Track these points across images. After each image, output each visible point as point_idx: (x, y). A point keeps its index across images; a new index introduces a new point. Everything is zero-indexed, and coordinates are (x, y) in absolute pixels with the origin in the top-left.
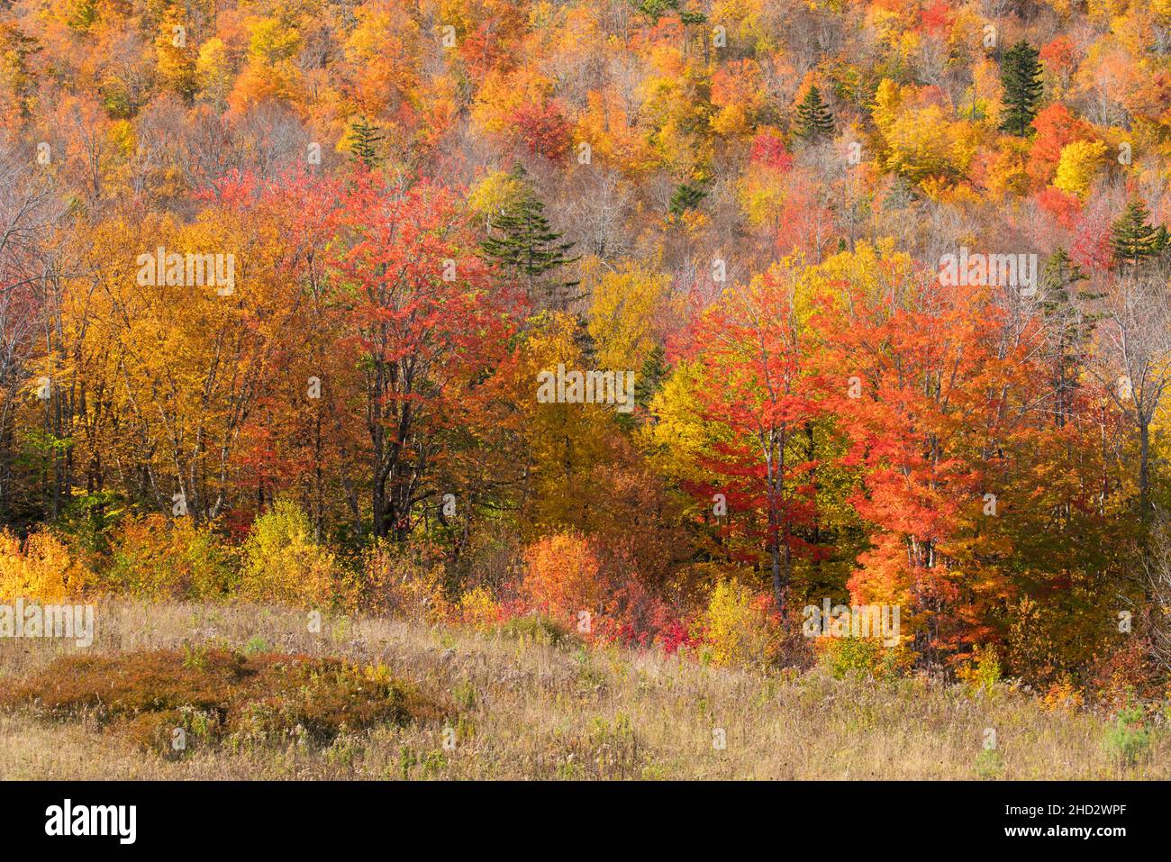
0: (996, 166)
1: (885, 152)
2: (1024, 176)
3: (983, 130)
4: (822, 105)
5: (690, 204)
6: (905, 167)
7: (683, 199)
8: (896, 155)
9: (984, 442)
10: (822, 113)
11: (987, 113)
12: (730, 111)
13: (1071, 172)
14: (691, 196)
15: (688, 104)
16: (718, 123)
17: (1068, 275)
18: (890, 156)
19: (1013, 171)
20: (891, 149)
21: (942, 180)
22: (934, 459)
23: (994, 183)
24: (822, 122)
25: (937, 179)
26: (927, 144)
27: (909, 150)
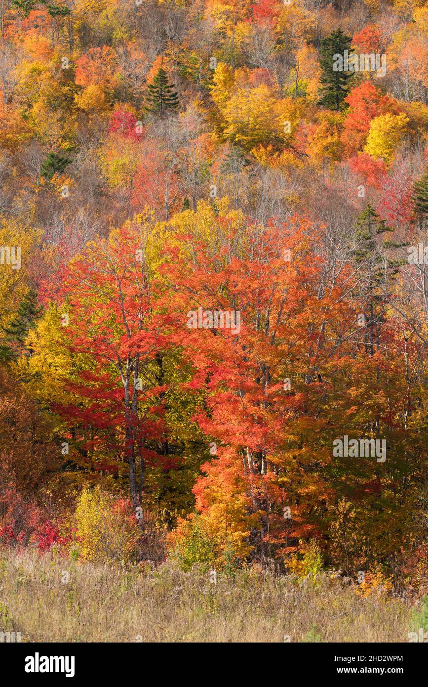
0: (315, 136)
1: (222, 125)
2: (338, 144)
3: (304, 106)
4: (168, 85)
5: (58, 169)
6: (238, 137)
7: (52, 165)
8: (231, 127)
9: (306, 369)
10: (169, 92)
11: (307, 91)
12: (92, 89)
13: (378, 140)
14: (58, 163)
15: (56, 84)
16: (81, 101)
17: (376, 228)
18: (227, 128)
19: (329, 140)
20: (227, 122)
21: (270, 148)
22: (264, 383)
23: (314, 150)
24: (168, 100)
25: (266, 147)
26: (257, 118)
27: (242, 123)
